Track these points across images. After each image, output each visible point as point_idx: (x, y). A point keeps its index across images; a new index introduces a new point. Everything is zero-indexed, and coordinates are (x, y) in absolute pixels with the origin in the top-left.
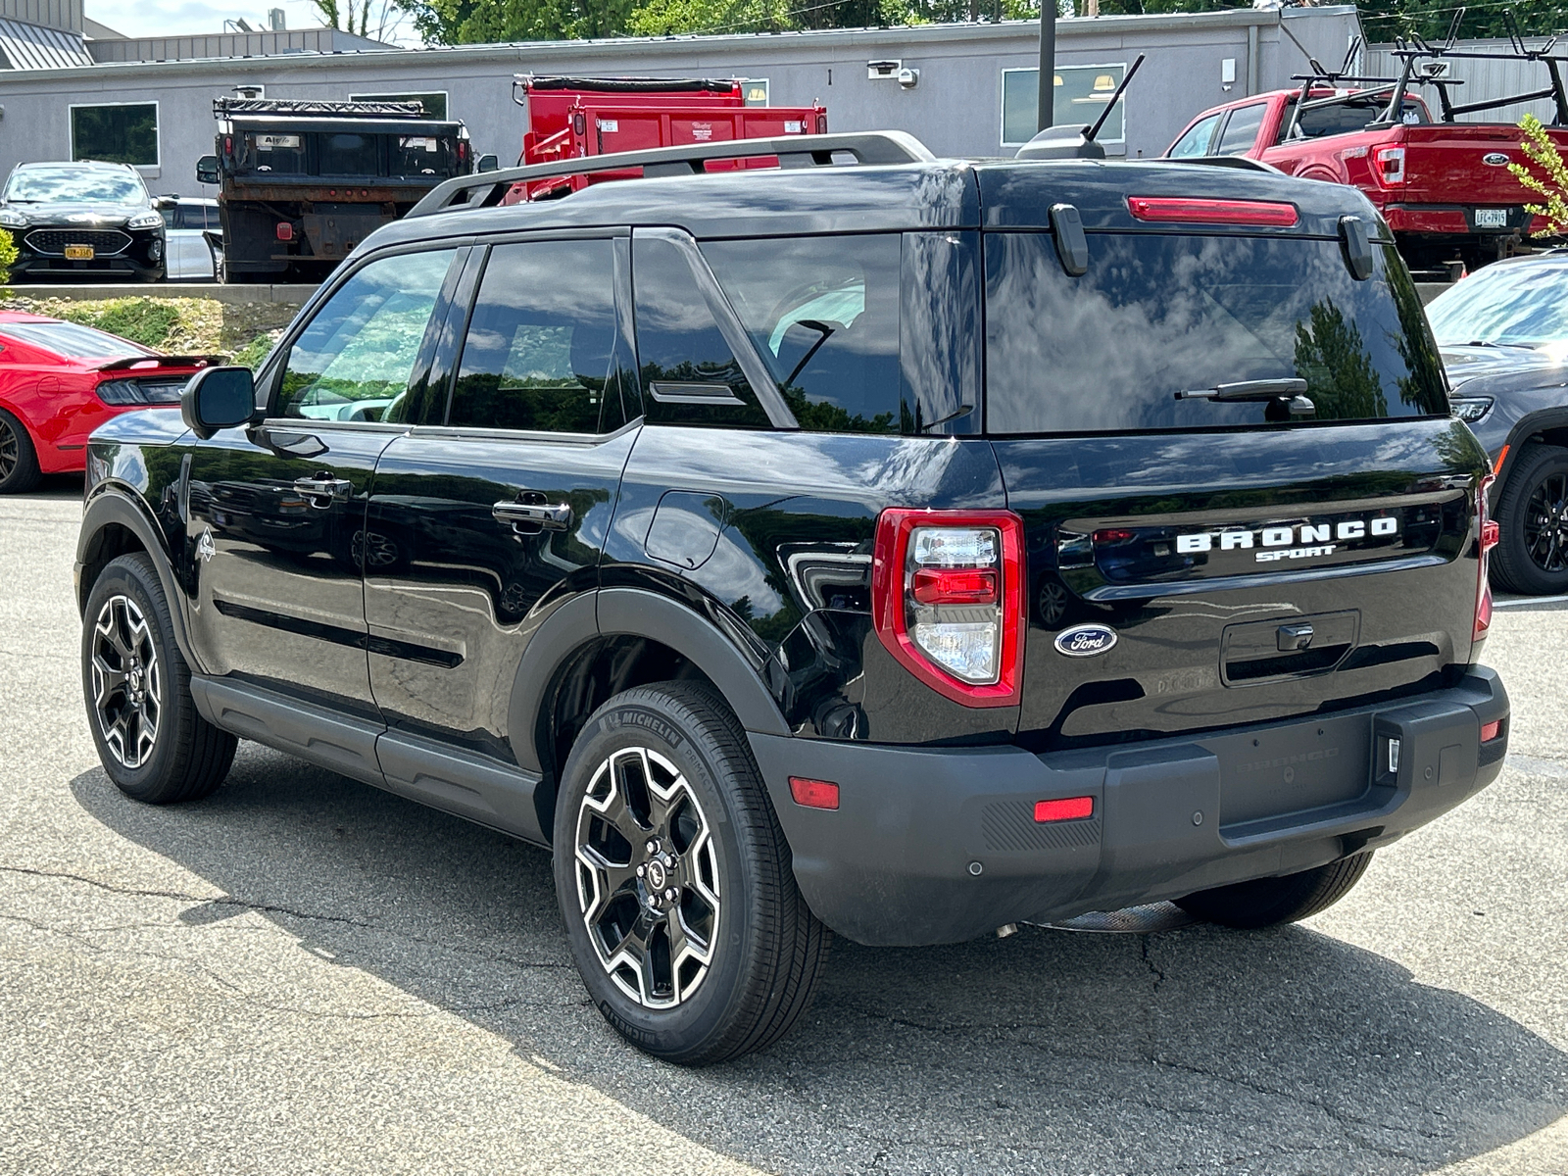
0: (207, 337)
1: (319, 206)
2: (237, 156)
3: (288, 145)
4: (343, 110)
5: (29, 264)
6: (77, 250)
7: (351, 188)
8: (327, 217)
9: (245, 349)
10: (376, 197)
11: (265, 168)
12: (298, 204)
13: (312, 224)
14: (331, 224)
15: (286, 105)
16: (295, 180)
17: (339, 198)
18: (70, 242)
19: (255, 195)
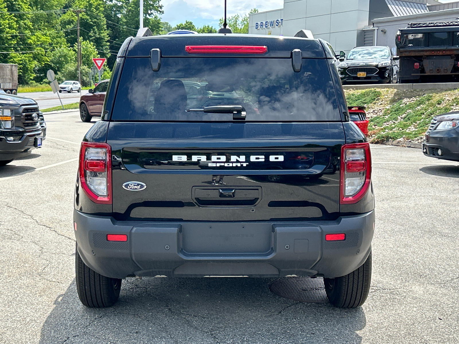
0: (386, 101)
1: (428, 57)
2: (401, 42)
3: (419, 37)
4: (451, 24)
5: (347, 79)
6: (361, 74)
7: (439, 50)
8: (431, 60)
9: (395, 105)
10: (448, 53)
11: (410, 45)
12: (421, 57)
13: (426, 63)
14: (432, 63)
15: (432, 23)
16: (420, 49)
17: (435, 54)
18: (359, 71)
19: (407, 54)
